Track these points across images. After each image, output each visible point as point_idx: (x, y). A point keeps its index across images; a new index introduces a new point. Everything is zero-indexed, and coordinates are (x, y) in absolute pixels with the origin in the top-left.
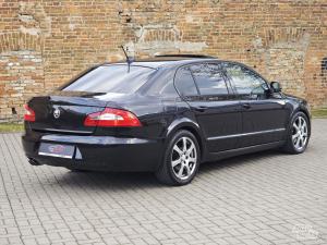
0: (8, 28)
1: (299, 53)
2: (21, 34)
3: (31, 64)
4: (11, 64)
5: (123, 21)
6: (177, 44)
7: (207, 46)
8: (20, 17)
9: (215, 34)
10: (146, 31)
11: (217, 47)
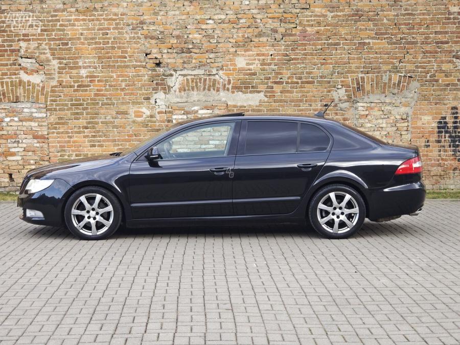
0: (6, 74)
1: (403, 110)
2: (20, 81)
3: (31, 119)
4: (7, 119)
5: (151, 64)
6: (223, 96)
7: (266, 99)
8: (20, 61)
9: (276, 83)
10: (181, 78)
11: (281, 101)
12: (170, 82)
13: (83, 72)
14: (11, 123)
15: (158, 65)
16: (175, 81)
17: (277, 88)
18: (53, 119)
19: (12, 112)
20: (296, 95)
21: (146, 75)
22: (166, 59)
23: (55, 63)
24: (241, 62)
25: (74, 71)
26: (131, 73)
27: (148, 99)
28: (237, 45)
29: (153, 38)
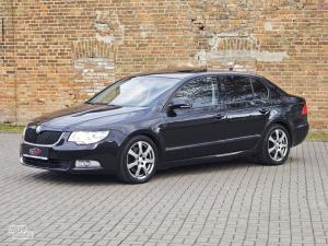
0: (84, 36)
2: (96, 42)
3: (104, 71)
4: (86, 71)
5: (196, 28)
6: (253, 54)
7: (288, 57)
8: (96, 25)
9: (298, 43)
10: (219, 39)
11: (301, 58)
12: (211, 42)
13: (144, 34)
14: (89, 74)
15: (202, 28)
16: (215, 42)
17: (298, 48)
18: (119, 71)
19: (89, 65)
20: (314, 54)
21: (191, 36)
22: (208, 24)
23: (122, 27)
24: (268, 26)
25: (136, 34)
26: (180, 35)
27: (192, 56)
28: (265, 12)
29: (197, 7)
